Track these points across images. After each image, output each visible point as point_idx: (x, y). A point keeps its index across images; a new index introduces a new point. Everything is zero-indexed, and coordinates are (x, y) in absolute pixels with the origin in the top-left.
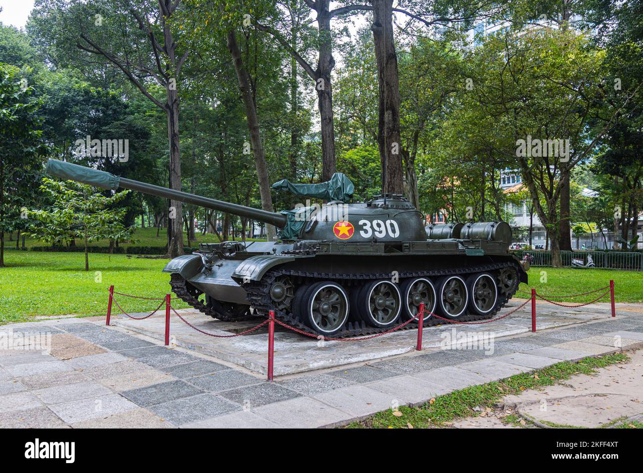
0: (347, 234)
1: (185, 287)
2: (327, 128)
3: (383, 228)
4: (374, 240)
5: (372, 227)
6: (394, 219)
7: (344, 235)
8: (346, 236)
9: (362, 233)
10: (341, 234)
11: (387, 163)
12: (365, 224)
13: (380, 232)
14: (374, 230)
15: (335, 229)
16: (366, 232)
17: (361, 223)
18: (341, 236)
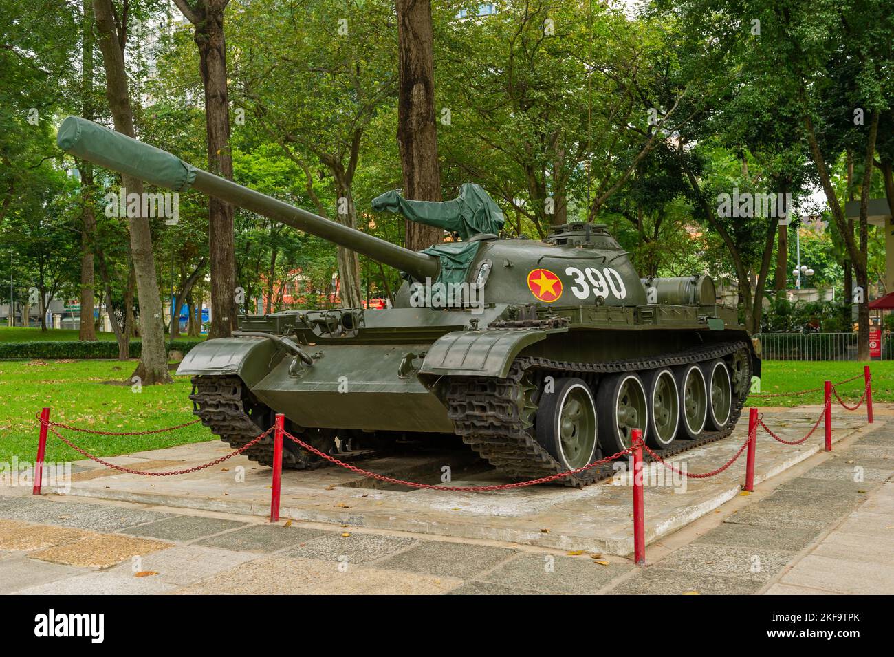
0: (553, 292)
1: (240, 404)
2: (218, 113)
3: (602, 283)
4: (596, 302)
5: (586, 280)
6: (613, 267)
7: (547, 293)
8: (552, 297)
9: (574, 289)
10: (542, 292)
11: (417, 178)
12: (575, 275)
13: (601, 289)
14: (591, 286)
15: (531, 283)
16: (581, 289)
17: (569, 271)
18: (543, 297)
